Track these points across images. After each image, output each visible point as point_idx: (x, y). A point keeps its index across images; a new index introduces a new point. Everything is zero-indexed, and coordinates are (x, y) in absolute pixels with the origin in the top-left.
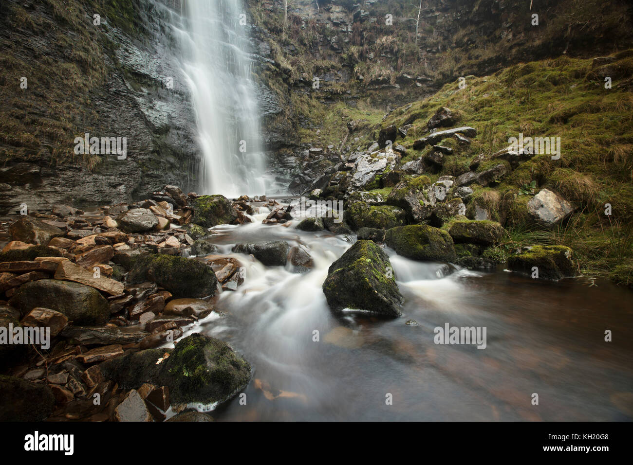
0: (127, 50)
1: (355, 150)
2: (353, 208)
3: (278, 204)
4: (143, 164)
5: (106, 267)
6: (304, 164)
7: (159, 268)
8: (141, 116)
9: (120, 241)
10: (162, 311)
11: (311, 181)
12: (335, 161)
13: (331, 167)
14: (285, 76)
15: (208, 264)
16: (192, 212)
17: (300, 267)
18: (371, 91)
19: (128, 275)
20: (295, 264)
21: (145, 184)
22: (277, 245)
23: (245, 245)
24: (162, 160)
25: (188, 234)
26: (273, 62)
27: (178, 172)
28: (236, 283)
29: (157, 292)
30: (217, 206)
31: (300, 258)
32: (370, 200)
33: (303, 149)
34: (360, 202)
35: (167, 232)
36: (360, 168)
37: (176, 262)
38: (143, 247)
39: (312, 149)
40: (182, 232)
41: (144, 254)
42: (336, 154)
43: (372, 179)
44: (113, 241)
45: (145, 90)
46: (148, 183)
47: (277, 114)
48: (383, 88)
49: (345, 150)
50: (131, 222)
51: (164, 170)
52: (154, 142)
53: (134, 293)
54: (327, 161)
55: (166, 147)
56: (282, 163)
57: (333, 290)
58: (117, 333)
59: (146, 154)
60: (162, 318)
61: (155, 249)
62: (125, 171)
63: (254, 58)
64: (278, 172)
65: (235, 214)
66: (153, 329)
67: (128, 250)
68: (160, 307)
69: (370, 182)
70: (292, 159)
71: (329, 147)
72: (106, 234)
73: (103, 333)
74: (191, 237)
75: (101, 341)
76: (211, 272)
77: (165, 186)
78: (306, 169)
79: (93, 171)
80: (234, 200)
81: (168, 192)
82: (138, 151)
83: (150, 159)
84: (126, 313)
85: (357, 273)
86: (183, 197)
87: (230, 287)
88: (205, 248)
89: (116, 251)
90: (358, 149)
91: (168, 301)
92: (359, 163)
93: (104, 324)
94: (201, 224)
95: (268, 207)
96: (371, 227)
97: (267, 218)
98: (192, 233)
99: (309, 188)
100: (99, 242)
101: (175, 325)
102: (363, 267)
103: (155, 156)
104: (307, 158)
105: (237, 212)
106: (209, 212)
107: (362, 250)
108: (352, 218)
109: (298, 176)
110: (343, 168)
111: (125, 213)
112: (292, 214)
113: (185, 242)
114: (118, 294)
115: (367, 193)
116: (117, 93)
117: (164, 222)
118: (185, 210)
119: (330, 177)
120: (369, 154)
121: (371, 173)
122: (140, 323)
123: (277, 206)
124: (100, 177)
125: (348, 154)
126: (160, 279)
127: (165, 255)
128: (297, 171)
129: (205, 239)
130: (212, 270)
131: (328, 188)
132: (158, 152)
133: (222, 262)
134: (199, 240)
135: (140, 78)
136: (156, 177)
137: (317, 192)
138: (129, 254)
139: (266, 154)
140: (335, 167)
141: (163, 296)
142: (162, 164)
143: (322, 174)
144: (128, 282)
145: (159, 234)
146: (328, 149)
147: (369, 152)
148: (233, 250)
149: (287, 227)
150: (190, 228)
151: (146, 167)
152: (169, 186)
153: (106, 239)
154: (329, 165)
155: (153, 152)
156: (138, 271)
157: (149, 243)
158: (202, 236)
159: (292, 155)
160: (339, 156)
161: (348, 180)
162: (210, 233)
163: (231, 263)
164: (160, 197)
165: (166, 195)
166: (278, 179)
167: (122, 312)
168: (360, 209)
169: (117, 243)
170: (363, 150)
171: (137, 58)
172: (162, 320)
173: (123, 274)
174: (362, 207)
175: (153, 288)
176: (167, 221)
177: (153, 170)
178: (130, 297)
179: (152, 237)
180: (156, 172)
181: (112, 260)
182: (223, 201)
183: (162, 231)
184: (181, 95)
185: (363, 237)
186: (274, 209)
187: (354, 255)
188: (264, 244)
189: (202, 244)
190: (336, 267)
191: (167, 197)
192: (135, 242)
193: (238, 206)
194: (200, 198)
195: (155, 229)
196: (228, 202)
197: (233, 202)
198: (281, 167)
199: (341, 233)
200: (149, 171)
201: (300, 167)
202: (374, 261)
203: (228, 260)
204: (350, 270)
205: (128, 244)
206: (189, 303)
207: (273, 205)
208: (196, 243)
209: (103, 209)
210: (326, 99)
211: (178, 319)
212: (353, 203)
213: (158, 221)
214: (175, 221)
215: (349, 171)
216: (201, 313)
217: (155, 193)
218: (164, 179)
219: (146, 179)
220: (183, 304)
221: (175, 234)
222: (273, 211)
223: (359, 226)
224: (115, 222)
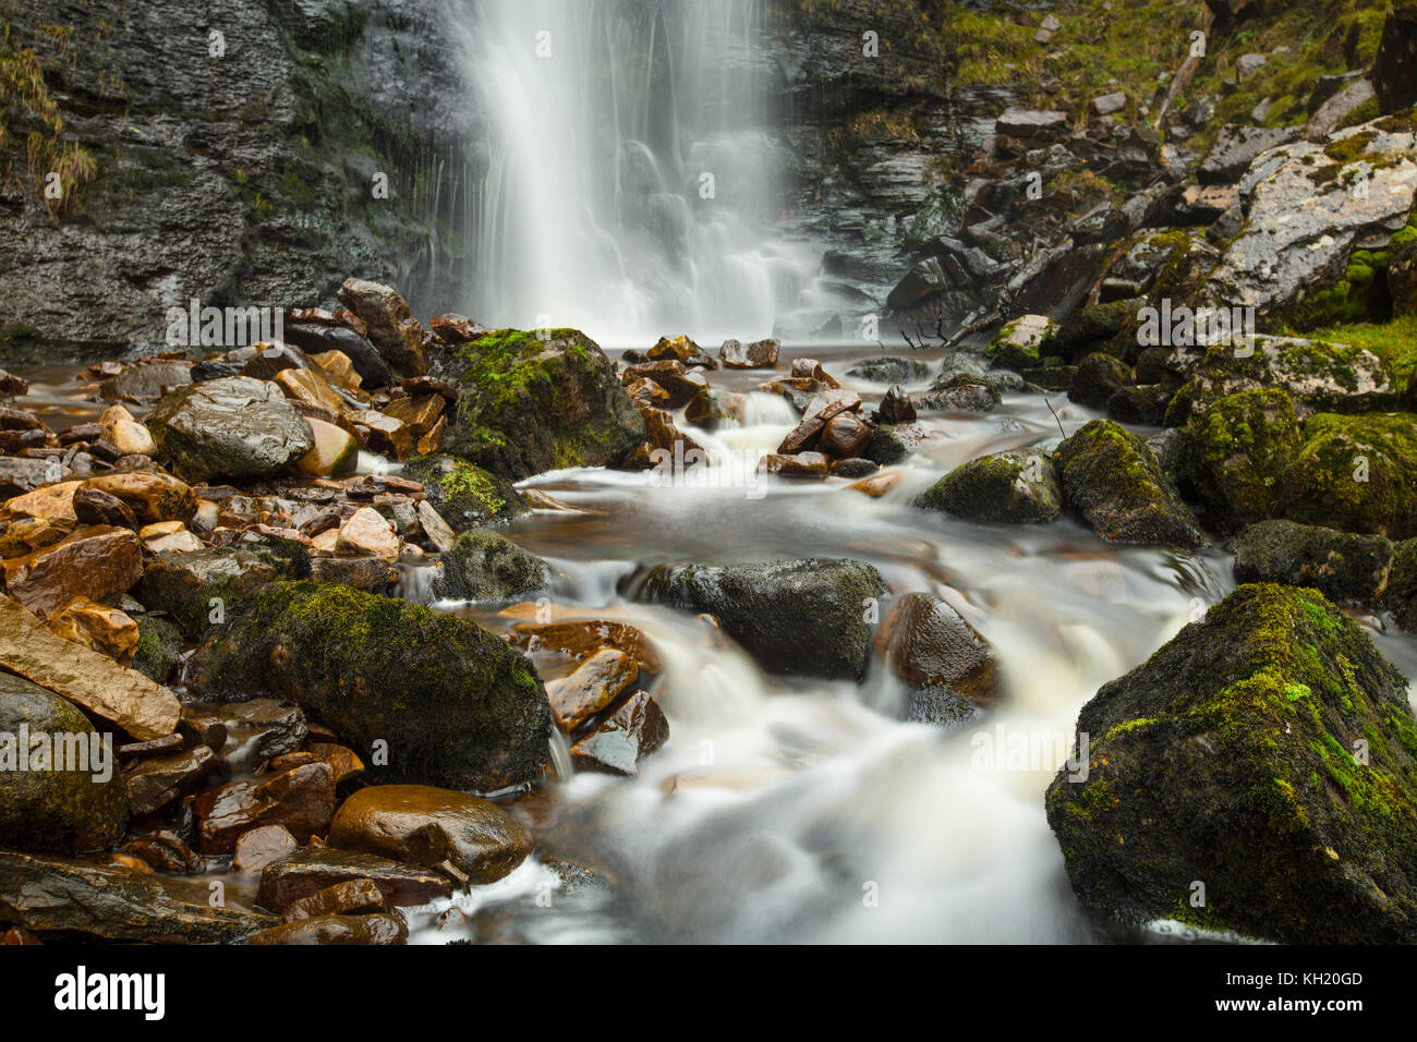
1: (1239, 119)
2: (1217, 417)
3: (834, 385)
4: (253, 184)
5: (115, 618)
6: (970, 192)
7: (314, 639)
9: (166, 516)
10: (324, 830)
11: (1001, 278)
12: (1128, 177)
13: (1106, 206)
15: (513, 641)
16: (450, 407)
17: (934, 693)
19: (195, 663)
20: (910, 676)
21: (258, 271)
22: (830, 579)
23: (679, 570)
24: (328, 168)
25: (433, 500)
27: (389, 221)
28: (634, 742)
29: (306, 743)
30: (558, 380)
31: (935, 649)
32: (1314, 382)
33: (968, 114)
34: (1257, 388)
35: (347, 485)
36: (1267, 213)
37: (385, 621)
38: (252, 546)
39: (1013, 117)
40: (406, 491)
41: (256, 577)
42: (1135, 141)
43: (1329, 274)
44: (139, 510)
46: (268, 270)
49: (1185, 119)
50: (206, 436)
51: (335, 211)
52: (298, 84)
53: (217, 738)
54: (1088, 174)
55: (347, 107)
56: (859, 186)
57: (1102, 820)
58: (152, 898)
59: (265, 141)
60: (323, 859)
61: (295, 560)
62: (182, 212)
64: (835, 229)
65: (632, 421)
66: (290, 901)
67: (193, 555)
68: (316, 811)
69: (1318, 287)
70: (910, 165)
71: (1102, 103)
72: (115, 480)
73: (104, 890)
74: (445, 516)
75: (96, 921)
76: (529, 680)
77: (337, 285)
78: (976, 215)
80: (630, 356)
81: (353, 309)
82: (232, 126)
83: (279, 164)
84: (188, 818)
85: (1232, 751)
86: (413, 333)
87: (607, 756)
88: (501, 570)
89: (150, 554)
90: (1259, 113)
91: (348, 786)
92: (1263, 188)
93: (103, 857)
94: (484, 460)
95: (787, 396)
96: (1316, 520)
97: (783, 449)
98: (445, 497)
99: (990, 310)
100: (88, 514)
101: (375, 896)
102: (1265, 720)
103: (298, 151)
104: (985, 160)
105: (645, 413)
106: (520, 406)
107: (1264, 633)
108: (1208, 472)
109: (936, 247)
110: (1167, 214)
111: (181, 398)
112: (901, 434)
113: (416, 534)
114: (156, 736)
115: (1300, 341)
117: (332, 442)
118: (420, 394)
119: (1098, 258)
120: (1322, 140)
121: (1327, 240)
122: (237, 868)
123: (832, 396)
124: (90, 240)
125: (1199, 140)
126: (320, 690)
127: (339, 589)
128: (931, 222)
129: (500, 530)
130: (533, 673)
131: (1088, 311)
132: (312, 132)
133: (573, 640)
134: (479, 532)
136: (300, 243)
137: (1030, 329)
138: (200, 570)
139: (785, 141)
140: (1128, 207)
141: (328, 766)
142: (326, 184)
143: (1056, 243)
144: (193, 691)
145: (314, 493)
146: (1095, 112)
147: (1316, 129)
148: (622, 585)
149: (875, 494)
150: (439, 473)
151: (266, 196)
152: (357, 285)
153: (116, 501)
154: (1097, 194)
155: (292, 130)
156: (233, 646)
157: (276, 530)
158: (490, 516)
159: (909, 147)
160: (1153, 153)
161: (1195, 272)
162: (524, 502)
163: (615, 646)
164: (320, 331)
165: (345, 324)
166: (835, 263)
167: (168, 814)
168: (1257, 424)
169: (153, 521)
170: (1287, 117)
172: (326, 867)
173: (173, 655)
174: (1269, 417)
175: (290, 728)
176: (343, 438)
177: (291, 212)
178: (202, 753)
179: (285, 504)
180: (303, 222)
181: (136, 592)
182: (583, 361)
183: (325, 481)
185: (1265, 568)
186: (817, 405)
187: (1219, 658)
188: (765, 571)
189: (490, 552)
190: (1121, 706)
191: (346, 333)
192: (222, 521)
193: (649, 384)
194: (485, 342)
195: (296, 472)
196: (606, 367)
197: (623, 366)
198: (854, 204)
199: (1148, 544)
200: (275, 214)
201: (946, 206)
202: (1328, 698)
203: (604, 633)
204: (1199, 730)
205: (194, 528)
206: (430, 810)
207: (812, 389)
208: (466, 543)
209: (97, 375)
211: (388, 870)
212: (1218, 391)
213: (310, 435)
214: (377, 443)
215: (1202, 230)
216: (481, 858)
217: (298, 313)
218: (334, 251)
219: (263, 251)
220: (410, 808)
221: (378, 499)
222: (808, 416)
223: (1246, 513)
224: (144, 430)
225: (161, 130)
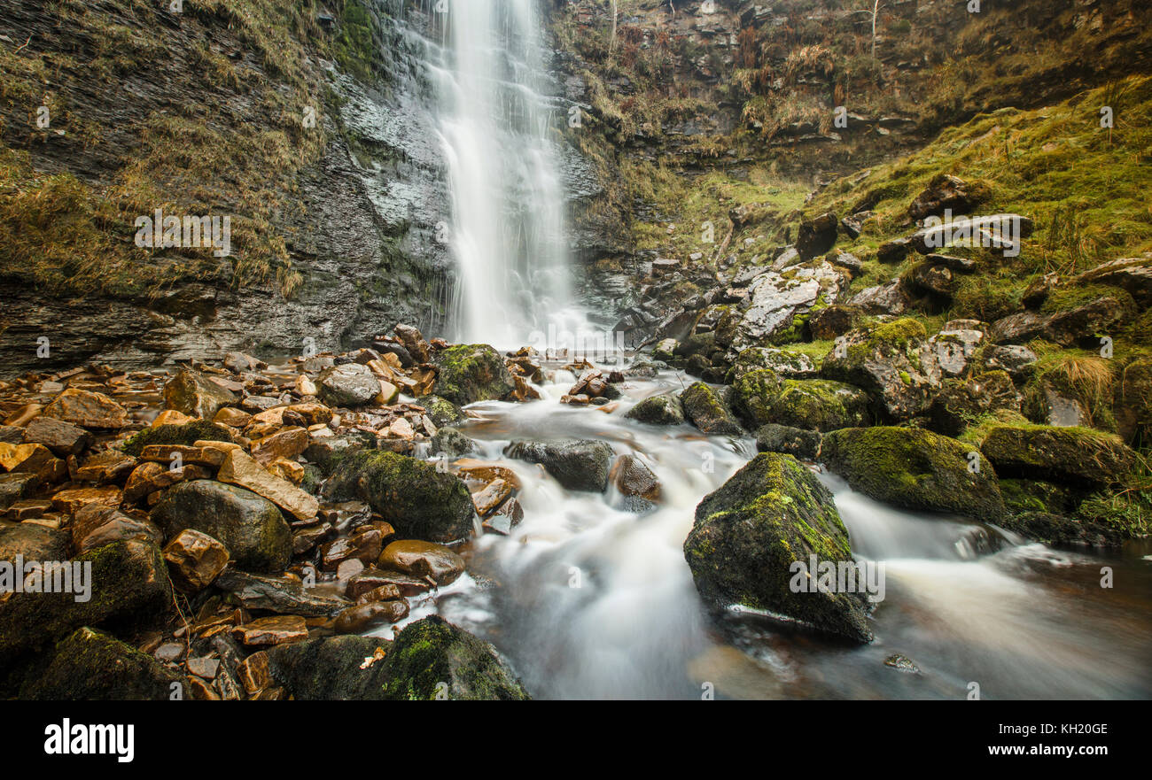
0: (357, 106)
1: (746, 263)
2: (745, 381)
3: (591, 367)
4: (363, 287)
5: (295, 466)
6: (643, 290)
7: (376, 475)
8: (368, 207)
9: (320, 421)
10: (376, 561)
11: (656, 323)
12: (705, 284)
13: (696, 296)
14: (610, 130)
15: (459, 475)
16: (437, 376)
17: (635, 498)
18: (778, 149)
19: (326, 485)
20: (625, 490)
21: (363, 320)
22: (590, 449)
23: (528, 445)
24: (393, 280)
25: (428, 414)
26: (589, 107)
27: (416, 301)
28: (509, 521)
29: (370, 522)
30: (481, 365)
31: (634, 479)
32: (783, 367)
33: (641, 260)
34: (761, 369)
35: (394, 408)
36: (759, 299)
37: (407, 467)
38: (354, 434)
39: (659, 261)
40: (418, 411)
41: (355, 448)
42: (707, 271)
43: (786, 324)
44: (308, 419)
45: (378, 166)
46: (367, 320)
47: (592, 197)
48: (804, 141)
49: (725, 263)
50: (338, 388)
51: (395, 296)
52: (383, 249)
53: (333, 518)
54: (689, 283)
55: (402, 258)
56: (599, 288)
57: (709, 558)
58: (300, 594)
59: (369, 270)
60: (375, 575)
61: (371, 441)
62: (335, 297)
63: (556, 103)
64: (590, 304)
65: (510, 382)
66: (359, 594)
67: (329, 438)
68: (373, 552)
69: (782, 328)
70: (620, 281)
71: (693, 256)
72: (300, 407)
73: (279, 590)
74: (433, 421)
75: (275, 604)
76: (465, 493)
77: (394, 326)
78: (646, 299)
79: (289, 298)
80: (509, 355)
81: (399, 336)
82: (357, 264)
83: (374, 279)
84: (318, 555)
85: (761, 527)
86: (423, 346)
87: (497, 527)
88: (455, 445)
89: (311, 438)
90: (754, 260)
91: (387, 541)
92: (757, 290)
93: (280, 574)
94: (450, 398)
95: (572, 371)
96: (789, 424)
97: (571, 393)
98: (434, 413)
99: (652, 336)
100: (288, 421)
101: (396, 592)
102: (774, 513)
103: (383, 272)
104: (649, 277)
105: (515, 378)
106: (465, 375)
107: (771, 474)
108: (744, 403)
109: (630, 311)
110: (720, 299)
111: (329, 372)
112: (618, 387)
113: (422, 429)
114: (308, 518)
115: (776, 350)
116: (337, 173)
117: (388, 390)
118: (425, 370)
119: (695, 316)
120: (779, 271)
121: (784, 310)
122: (337, 578)
123: (590, 371)
124: (298, 308)
125: (731, 270)
126: (378, 497)
127: (389, 453)
128: (628, 302)
129: (455, 427)
130: (467, 490)
131: (691, 337)
132: (388, 267)
133: (484, 475)
134: (449, 429)
135: (371, 146)
136: (380, 309)
137: (668, 345)
138: (332, 445)
139: (571, 270)
140: (705, 296)
141: (379, 532)
142: (392, 287)
143: (677, 310)
144: (325, 498)
145: (380, 411)
146: (690, 260)
147: (776, 267)
148: (505, 451)
149: (608, 412)
150: (431, 403)
151: (368, 291)
152: (402, 327)
153: (300, 416)
154: (693, 291)
155: (380, 266)
156: (343, 478)
157: (364, 427)
158: (451, 421)
159: (619, 273)
160: (714, 275)
161: (733, 322)
162: (465, 415)
163: (502, 478)
164: (386, 345)
165: (396, 342)
166: (591, 317)
167: (310, 554)
168: (762, 384)
169: (314, 423)
170: (765, 262)
171: (372, 118)
172: (376, 579)
173: (317, 482)
174: (767, 381)
175: (364, 514)
176: (394, 388)
177: (378, 297)
178: (327, 525)
179: (369, 416)
180: (381, 301)
181: (304, 454)
182: (490, 357)
183: (385, 406)
184: (432, 170)
185: (770, 444)
186: (584, 375)
187: (753, 484)
188: (564, 446)
189: (451, 437)
190: (713, 505)
191: (396, 346)
192: (342, 423)
193: (517, 366)
194: (451, 349)
195: (373, 403)
196: (500, 360)
197: (507, 358)
198: (598, 294)
199: (721, 434)
200: (371, 298)
201: (634, 296)
202: (800, 503)
203: (497, 472)
204: (746, 517)
205: (331, 427)
206: (422, 551)
207: (582, 368)
208: (441, 433)
209: (296, 361)
210: (687, 166)
211: (403, 580)
212: (745, 370)
213: (380, 387)
214: (407, 390)
215: (735, 305)
216: (442, 575)
217: (378, 337)
218: (393, 312)
219: (365, 312)
220: (413, 551)
221: (406, 414)
222: (581, 380)
223: (760, 421)
224: (313, 385)
225: (330, 266)
